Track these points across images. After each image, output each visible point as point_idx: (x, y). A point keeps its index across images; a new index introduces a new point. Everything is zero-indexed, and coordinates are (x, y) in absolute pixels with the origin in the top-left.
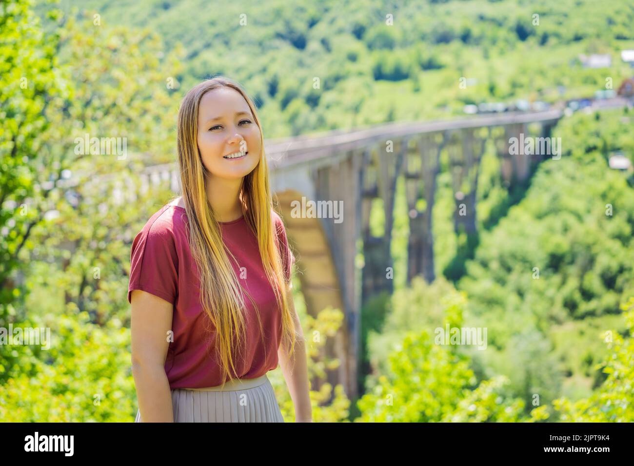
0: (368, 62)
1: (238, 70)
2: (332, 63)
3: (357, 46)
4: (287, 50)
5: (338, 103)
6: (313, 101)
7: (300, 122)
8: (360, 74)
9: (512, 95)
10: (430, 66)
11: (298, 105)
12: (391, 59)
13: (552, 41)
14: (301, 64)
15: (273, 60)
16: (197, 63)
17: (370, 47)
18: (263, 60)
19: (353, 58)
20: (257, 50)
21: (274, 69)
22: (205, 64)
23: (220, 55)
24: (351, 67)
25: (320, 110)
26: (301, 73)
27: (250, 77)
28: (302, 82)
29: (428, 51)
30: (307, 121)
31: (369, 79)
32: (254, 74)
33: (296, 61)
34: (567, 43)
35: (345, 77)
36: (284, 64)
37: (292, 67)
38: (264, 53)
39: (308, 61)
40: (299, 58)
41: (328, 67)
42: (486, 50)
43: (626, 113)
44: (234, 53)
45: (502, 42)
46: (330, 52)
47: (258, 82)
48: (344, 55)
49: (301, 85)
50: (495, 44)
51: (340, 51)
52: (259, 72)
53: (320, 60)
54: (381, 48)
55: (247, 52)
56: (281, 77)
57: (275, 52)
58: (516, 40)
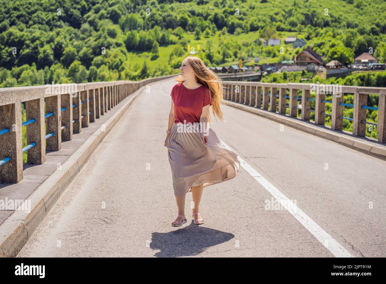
0: (121, 38)
1: (33, 40)
2: (100, 37)
3: (116, 28)
4: (66, 28)
5: (103, 63)
6: (86, 61)
7: (78, 75)
8: (118, 45)
9: (223, 61)
10: (164, 42)
11: (76, 63)
12: (139, 35)
13: (239, 30)
14: (77, 37)
15: (58, 34)
16: (4, 34)
17: (123, 28)
18: (53, 33)
19: (112, 34)
20: (47, 27)
21: (58, 39)
22: (11, 34)
23: (22, 30)
24: (110, 39)
25: (92, 67)
26: (76, 43)
27: (42, 45)
28: (79, 49)
29: (161, 33)
30: (83, 73)
31: (125, 50)
32: (45, 43)
33: (73, 35)
34: (247, 32)
35: (108, 47)
36: (65, 37)
37: (71, 40)
38: (51, 30)
39: (82, 36)
40: (75, 34)
41: (95, 41)
42: (197, 34)
43: (303, 74)
44: (31, 29)
45: (207, 29)
46: (97, 30)
47: (48, 49)
48: (106, 33)
49: (78, 52)
50: (203, 30)
51: (103, 30)
52: (48, 42)
53: (90, 35)
54: (130, 30)
55: (39, 29)
56: (63, 46)
57: (58, 29)
58: (216, 29)
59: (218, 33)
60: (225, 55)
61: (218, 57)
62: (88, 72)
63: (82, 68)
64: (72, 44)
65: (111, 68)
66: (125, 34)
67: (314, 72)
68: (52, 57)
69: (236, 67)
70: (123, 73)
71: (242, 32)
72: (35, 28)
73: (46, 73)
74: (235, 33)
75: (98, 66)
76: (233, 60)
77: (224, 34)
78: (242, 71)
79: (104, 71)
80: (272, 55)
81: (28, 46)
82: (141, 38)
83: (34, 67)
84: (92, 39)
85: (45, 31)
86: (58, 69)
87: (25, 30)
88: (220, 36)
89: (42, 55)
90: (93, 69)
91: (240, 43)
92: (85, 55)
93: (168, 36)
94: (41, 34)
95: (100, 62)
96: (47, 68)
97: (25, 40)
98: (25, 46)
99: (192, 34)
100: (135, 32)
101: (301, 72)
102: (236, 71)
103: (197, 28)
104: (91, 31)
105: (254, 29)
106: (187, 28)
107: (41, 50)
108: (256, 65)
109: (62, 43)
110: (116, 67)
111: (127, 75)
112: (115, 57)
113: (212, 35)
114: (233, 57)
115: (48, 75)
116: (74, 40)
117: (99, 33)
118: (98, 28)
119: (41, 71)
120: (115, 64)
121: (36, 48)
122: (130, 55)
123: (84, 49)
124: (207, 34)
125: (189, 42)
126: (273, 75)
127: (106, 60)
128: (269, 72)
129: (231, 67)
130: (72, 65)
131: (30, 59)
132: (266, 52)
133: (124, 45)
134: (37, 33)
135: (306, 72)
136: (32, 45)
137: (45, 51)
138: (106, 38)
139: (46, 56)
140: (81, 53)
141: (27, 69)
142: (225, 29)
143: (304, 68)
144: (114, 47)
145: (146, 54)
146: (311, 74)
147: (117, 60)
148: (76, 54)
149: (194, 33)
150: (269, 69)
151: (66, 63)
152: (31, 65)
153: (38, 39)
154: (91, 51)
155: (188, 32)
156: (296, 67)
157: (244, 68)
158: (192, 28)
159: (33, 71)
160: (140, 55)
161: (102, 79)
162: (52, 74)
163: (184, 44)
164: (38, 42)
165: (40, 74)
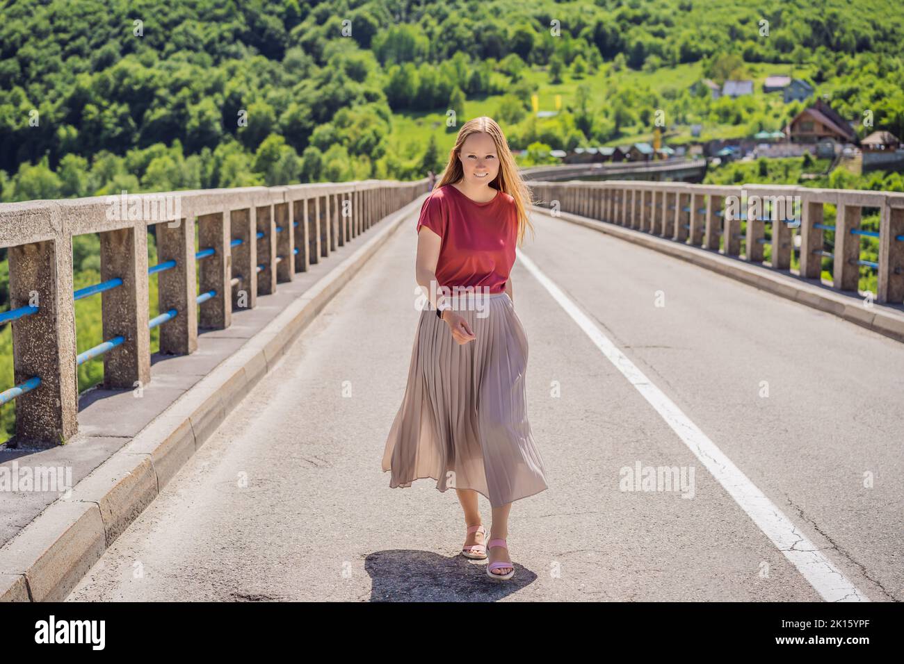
0: (377, 80)
1: (175, 88)
2: (327, 80)
3: (366, 58)
4: (250, 59)
5: (335, 140)
6: (297, 136)
7: (278, 167)
8: (370, 98)
9: (616, 135)
10: (477, 91)
11: (274, 140)
12: (418, 75)
13: (653, 60)
14: (275, 80)
15: (232, 73)
16: (109, 73)
17: (381, 58)
18: (219, 72)
19: (357, 73)
20: (207, 58)
21: (231, 86)
22: (123, 74)
23: (148, 65)
24: (351, 85)
25: (308, 151)
26: (273, 93)
27: (195, 99)
28: (280, 106)
29: (470, 68)
30: (290, 163)
31: (386, 108)
32: (201, 95)
33: (267, 76)
34: (674, 66)
35: (347, 103)
36: (248, 81)
37: (261, 86)
38: (216, 63)
39: (286, 77)
40: (272, 72)
41: (318, 88)
42: (556, 71)
43: (807, 163)
44: (169, 62)
45: (579, 59)
46: (321, 64)
47: (209, 108)
48: (342, 71)
49: (278, 113)
50: (568, 63)
51: (336, 64)
52: (209, 92)
53: (306, 76)
54: (398, 62)
55: (190, 61)
56: (244, 100)
57: (233, 62)
58: (599, 58)
59: (604, 67)
60: (621, 120)
61: (603, 124)
62: (300, 161)
63: (286, 151)
64: (264, 96)
65: (354, 151)
66: (386, 72)
67: (834, 159)
68: (218, 127)
69: (645, 149)
70: (381, 163)
71: (662, 66)
72: (178, 60)
73: (205, 162)
74: (646, 67)
75: (324, 146)
76: (640, 132)
77: (618, 69)
78: (660, 156)
79: (338, 158)
80: (732, 119)
81: (163, 102)
82: (423, 81)
83: (178, 149)
84: (310, 84)
85: (203, 65)
86: (232, 154)
87: (157, 63)
88: (608, 74)
89: (194, 122)
90: (313, 155)
91: (656, 91)
92: (294, 121)
93: (486, 77)
94: (194, 73)
95: (328, 137)
96: (206, 151)
97: (157, 87)
98: (156, 101)
99: (543, 70)
100: (409, 66)
101: (802, 159)
102: (646, 157)
103: (555, 58)
104: (307, 66)
105: (689, 57)
106: (531, 56)
107: (193, 110)
108: (695, 143)
109: (241, 95)
110: (366, 149)
111: (390, 168)
112: (363, 125)
113: (591, 73)
114: (640, 124)
115: (210, 169)
116: (268, 86)
117: (327, 69)
118: (323, 59)
119: (194, 159)
120: (363, 141)
121: (181, 106)
122: (397, 120)
123: (293, 109)
124: (579, 69)
125: (536, 89)
126: (734, 167)
127: (342, 133)
128: (725, 160)
129: (633, 148)
130: (265, 145)
131: (168, 132)
132: (718, 112)
133: (384, 97)
134: (184, 72)
135: (813, 158)
136: (174, 100)
137: (201, 114)
138: (341, 82)
139: (206, 125)
140: (285, 117)
141: (160, 154)
142: (620, 57)
143: (808, 150)
144: (360, 103)
145: (434, 117)
146: (825, 163)
147: (368, 132)
148: (274, 118)
149: (548, 67)
150: (725, 152)
151: (252, 139)
152: (169, 145)
153: (187, 84)
154: (308, 111)
155: (535, 66)
156: (790, 148)
157: (666, 151)
158: (542, 56)
159: (175, 159)
160: (421, 120)
161: (334, 176)
162: (219, 164)
163: (523, 95)
164: (185, 92)
165: (191, 166)
